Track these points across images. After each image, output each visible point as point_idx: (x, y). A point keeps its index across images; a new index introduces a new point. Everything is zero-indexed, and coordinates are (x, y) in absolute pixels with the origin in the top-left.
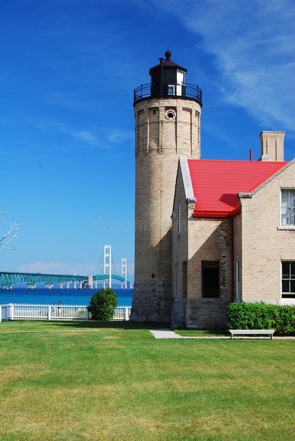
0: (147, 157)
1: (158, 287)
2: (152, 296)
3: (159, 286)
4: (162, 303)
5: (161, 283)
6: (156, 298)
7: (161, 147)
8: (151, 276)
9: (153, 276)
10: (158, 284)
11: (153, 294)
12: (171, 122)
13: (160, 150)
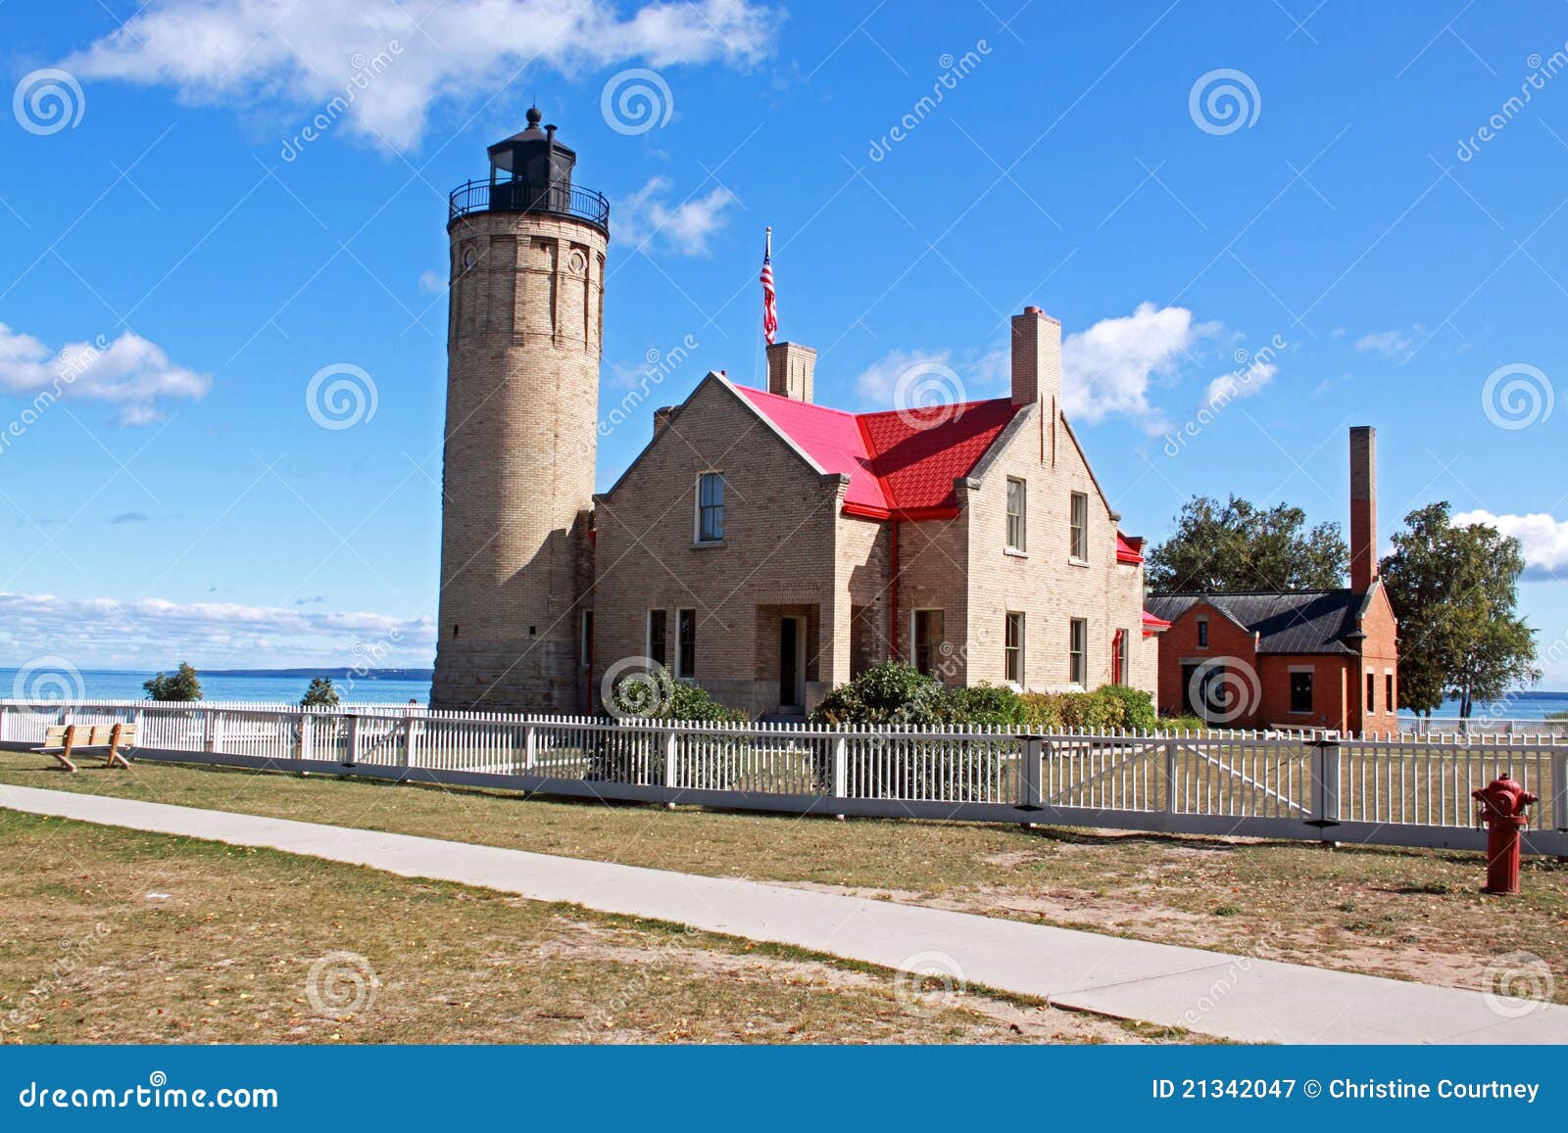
0: (521, 349)
1: (543, 656)
2: (532, 677)
3: (548, 653)
4: (556, 693)
5: (552, 647)
6: (538, 682)
7: (560, 331)
8: (528, 631)
9: (533, 631)
10: (544, 649)
11: (532, 673)
12: (578, 279)
13: (557, 338)
